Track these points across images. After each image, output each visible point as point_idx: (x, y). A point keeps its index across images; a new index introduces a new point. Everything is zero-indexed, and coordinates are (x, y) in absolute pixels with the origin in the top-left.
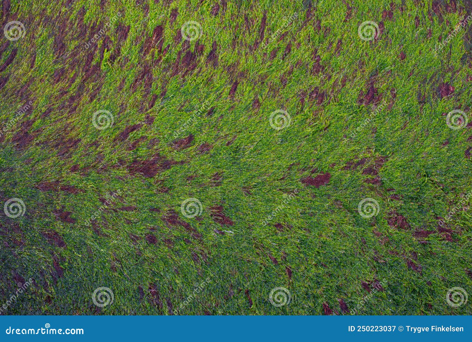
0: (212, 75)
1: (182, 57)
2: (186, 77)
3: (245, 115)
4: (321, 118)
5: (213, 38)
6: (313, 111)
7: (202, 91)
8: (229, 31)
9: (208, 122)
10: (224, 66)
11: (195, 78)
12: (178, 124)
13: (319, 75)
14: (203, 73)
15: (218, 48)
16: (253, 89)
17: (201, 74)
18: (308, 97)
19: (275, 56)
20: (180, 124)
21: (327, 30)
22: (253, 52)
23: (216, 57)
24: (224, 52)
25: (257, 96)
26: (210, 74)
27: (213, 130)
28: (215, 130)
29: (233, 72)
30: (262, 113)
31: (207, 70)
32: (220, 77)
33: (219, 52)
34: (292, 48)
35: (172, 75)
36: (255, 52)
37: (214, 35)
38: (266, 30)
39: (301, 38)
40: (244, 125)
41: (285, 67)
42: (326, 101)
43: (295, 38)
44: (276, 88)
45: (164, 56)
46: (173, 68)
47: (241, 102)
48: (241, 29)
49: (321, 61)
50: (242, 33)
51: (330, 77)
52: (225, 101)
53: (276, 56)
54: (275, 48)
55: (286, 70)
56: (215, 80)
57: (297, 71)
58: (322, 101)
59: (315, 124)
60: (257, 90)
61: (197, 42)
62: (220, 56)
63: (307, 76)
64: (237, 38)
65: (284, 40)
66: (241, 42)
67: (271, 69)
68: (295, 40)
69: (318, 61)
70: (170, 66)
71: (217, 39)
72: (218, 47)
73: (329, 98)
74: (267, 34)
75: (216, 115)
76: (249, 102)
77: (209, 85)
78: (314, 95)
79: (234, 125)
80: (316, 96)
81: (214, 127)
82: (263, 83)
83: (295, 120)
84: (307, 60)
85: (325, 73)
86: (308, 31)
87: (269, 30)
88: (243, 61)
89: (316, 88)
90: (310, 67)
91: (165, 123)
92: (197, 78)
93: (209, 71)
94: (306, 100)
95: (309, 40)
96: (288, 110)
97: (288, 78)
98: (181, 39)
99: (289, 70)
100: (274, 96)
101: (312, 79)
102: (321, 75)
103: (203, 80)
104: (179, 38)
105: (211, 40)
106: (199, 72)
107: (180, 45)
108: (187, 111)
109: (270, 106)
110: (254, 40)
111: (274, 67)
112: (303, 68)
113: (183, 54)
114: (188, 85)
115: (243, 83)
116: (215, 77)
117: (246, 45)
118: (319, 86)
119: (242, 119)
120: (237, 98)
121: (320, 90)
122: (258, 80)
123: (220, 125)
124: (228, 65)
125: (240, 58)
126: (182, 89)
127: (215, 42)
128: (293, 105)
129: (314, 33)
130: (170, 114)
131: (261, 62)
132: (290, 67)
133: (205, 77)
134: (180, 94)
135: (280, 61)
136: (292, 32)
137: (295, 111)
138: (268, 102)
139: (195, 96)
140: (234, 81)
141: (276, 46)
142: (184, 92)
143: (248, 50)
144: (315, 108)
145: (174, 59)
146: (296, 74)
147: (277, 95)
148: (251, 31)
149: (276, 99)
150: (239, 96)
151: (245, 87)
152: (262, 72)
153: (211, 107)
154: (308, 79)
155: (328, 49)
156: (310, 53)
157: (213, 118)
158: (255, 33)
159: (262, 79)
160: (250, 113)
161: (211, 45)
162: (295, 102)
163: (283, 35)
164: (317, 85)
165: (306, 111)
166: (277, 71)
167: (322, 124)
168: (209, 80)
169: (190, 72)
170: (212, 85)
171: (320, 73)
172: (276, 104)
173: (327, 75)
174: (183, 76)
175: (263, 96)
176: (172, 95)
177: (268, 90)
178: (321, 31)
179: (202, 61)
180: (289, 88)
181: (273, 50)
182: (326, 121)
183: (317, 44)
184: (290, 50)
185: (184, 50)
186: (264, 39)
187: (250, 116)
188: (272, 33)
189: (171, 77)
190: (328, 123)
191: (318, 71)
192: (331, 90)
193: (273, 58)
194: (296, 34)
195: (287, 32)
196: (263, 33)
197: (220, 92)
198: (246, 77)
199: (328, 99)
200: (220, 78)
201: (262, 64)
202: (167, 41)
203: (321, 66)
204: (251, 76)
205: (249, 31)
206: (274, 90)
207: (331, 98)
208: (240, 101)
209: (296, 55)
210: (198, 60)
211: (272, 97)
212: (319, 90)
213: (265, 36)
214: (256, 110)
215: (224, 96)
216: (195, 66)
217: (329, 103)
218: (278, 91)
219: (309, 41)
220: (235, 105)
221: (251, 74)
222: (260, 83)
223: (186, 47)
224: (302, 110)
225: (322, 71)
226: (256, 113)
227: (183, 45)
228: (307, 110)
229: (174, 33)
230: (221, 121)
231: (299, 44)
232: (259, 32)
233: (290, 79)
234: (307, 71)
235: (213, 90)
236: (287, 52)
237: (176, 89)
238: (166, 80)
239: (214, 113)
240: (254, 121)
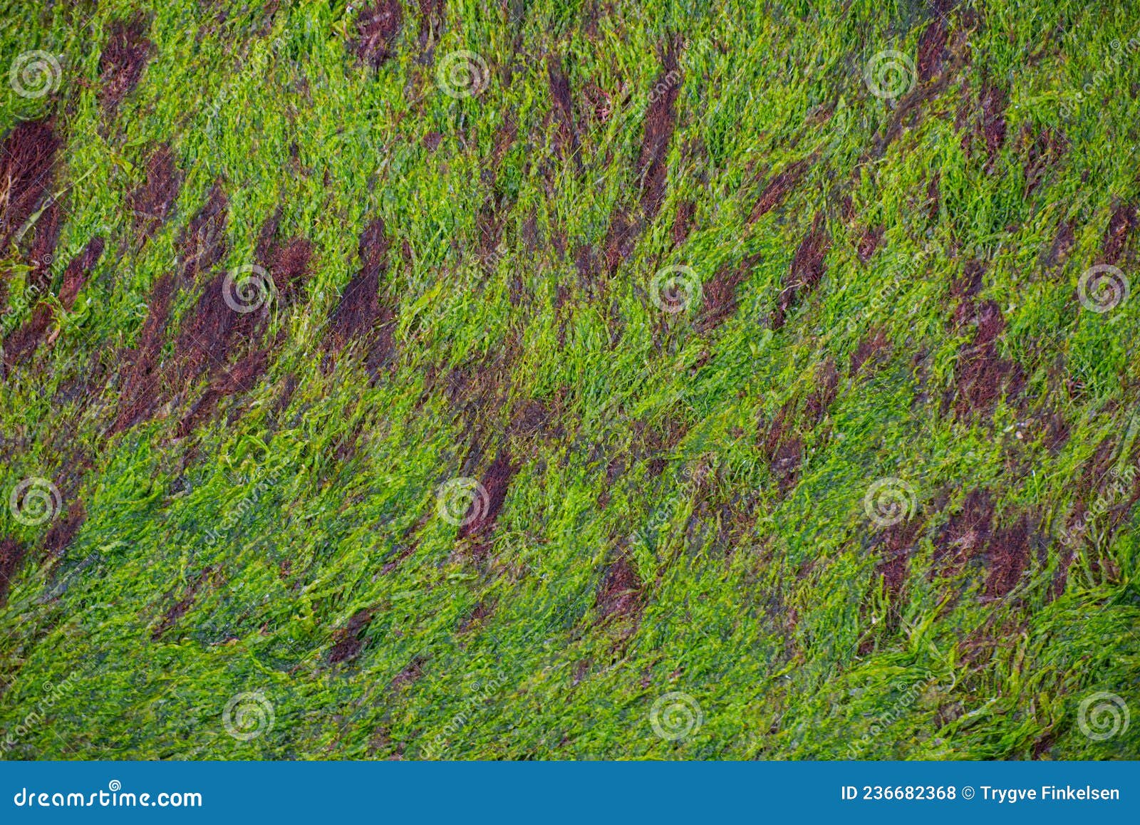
0: (362, 421)
1: (177, 314)
2: (203, 433)
3: (553, 659)
4: (1013, 680)
5: (361, 199)
6: (960, 634)
7: (299, 515)
8: (459, 159)
9: (331, 699)
10: (431, 370)
11: (257, 440)
12: (151, 716)
13: (995, 418)
14: (306, 407)
15: (394, 256)
16: (603, 501)
17: (290, 413)
18: (930, 550)
19: (729, 307)
20: (164, 720)
21: (1043, 146)
22: (602, 285)
23: (381, 315)
24: (432, 284)
25: (623, 542)
26: (347, 413)
27: (364, 748)
28: (372, 750)
29: (481, 401)
30: (657, 648)
31: (329, 390)
32: (407, 434)
33: (402, 286)
34: (831, 262)
35: (122, 421)
36: (613, 283)
37: (372, 182)
38: (674, 156)
39: (887, 200)
40: (549, 716)
41: (790, 370)
42: (1035, 576)
43: (848, 201)
44: (736, 495)
45: (70, 307)
46: (122, 376)
47: (530, 583)
48: (530, 149)
49: (1004, 338)
50: (534, 170)
51: (1061, 434)
52: (435, 575)
53: (736, 306)
54: (730, 258)
55: (791, 390)
56: (376, 453)
57: (859, 397)
58: (1012, 576)
59: (974, 714)
60: (622, 507)
61: (267, 222)
62: (405, 308)
63: (918, 424)
64: (505, 201)
65: (781, 210)
66: (532, 229)
67: (708, 384)
68: (848, 210)
69: (985, 335)
70: (102, 369)
71: (388, 208)
72: (392, 253)
73: (1054, 558)
74: (683, 175)
75: (382, 662)
76: (577, 579)
77: (340, 480)
78: (966, 541)
79: (487, 719)
80: (978, 544)
81: (370, 729)
82: (658, 466)
83: (855, 691)
84: (921, 326)
85: (1033, 408)
86: (929, 157)
87: (693, 150)
88: (539, 338)
89: (975, 497)
90: (939, 371)
91: (71, 712)
92: (267, 440)
93: (343, 398)
94: (917, 568)
95: (934, 211)
96: (811, 626)
97: (809, 436)
98: (171, 205)
99: (810, 388)
100: (726, 545)
101: (950, 443)
102: (1004, 420)
103: (305, 453)
104: (160, 198)
105: (356, 212)
106: (284, 402)
107: (166, 239)
108: (204, 637)
109: (701, 601)
110: (604, 212)
111: (721, 375)
112: (896, 380)
113: (186, 299)
114: (216, 477)
115: (541, 468)
116: (376, 433)
117: (557, 242)
118: (996, 484)
119: (534, 681)
120: (506, 557)
121: (999, 511)
122: (632, 447)
123: (407, 721)
124: (455, 359)
125: (525, 319)
126: (179, 505)
127: (378, 224)
128: (839, 596)
129: (963, 167)
130: (101, 657)
131: (647, 345)
132: (821, 374)
133: (319, 430)
134: (163, 535)
135: (758, 339)
136: (834, 165)
137: (851, 633)
138: (690, 582)
139: (259, 546)
140: (491, 456)
141: (739, 249)
142: (191, 526)
143: (570, 273)
144: (970, 615)
145: (132, 324)
146: (855, 414)
147: (744, 538)
148: (586, 162)
149: (737, 560)
150: (522, 545)
151: (552, 491)
152: (653, 400)
153: (351, 610)
154: (927, 443)
155: (1048, 261)
156: (941, 289)
157: (364, 674)
158: (614, 169)
159: (655, 442)
160: (582, 647)
161: (352, 242)
162: (851, 580)
163: (778, 180)
164: (985, 476)
165: (915, 635)
166: (743, 394)
167: (1016, 715)
168: (343, 450)
169: (226, 401)
170: (360, 478)
171: (1002, 408)
172: (734, 589)
173: (1044, 417)
174: (186, 428)
175: (661, 543)
176: (117, 543)
177: (688, 512)
178: (1005, 156)
179: (301, 339)
180: (816, 495)
181: (717, 274)
182: (1043, 698)
183: (980, 231)
184: (817, 273)
185: (189, 273)
186: (666, 204)
187: (584, 666)
188: (711, 170)
189: (111, 432)
190: (1056, 708)
191: (985, 397)
192: (1066, 509)
193: (718, 319)
194: (857, 175)
195: (803, 167)
196: (656, 170)
197: (407, 520)
198: (559, 431)
199: (1053, 565)
200: (408, 440)
201: (651, 354)
202: (83, 217)
203: (1004, 368)
204: (587, 427)
205: (578, 159)
206: (724, 509)
207: (1068, 556)
208: (522, 577)
209: (854, 301)
210: (273, 329)
211: (714, 547)
212: (992, 507)
213: (670, 190)
214: (619, 630)
215: (429, 545)
216: (255, 369)
217: (1060, 587)
218: (748, 518)
219: (935, 215)
220: (493, 598)
221: (590, 413)
222: (641, 466)
223: (201, 252)
224: (892, 626)
225: (1013, 393)
226: (620, 648)
227: (185, 244)
228: (923, 627)
229: (128, 167)
230: (414, 693)
231: (873, 235)
232: (637, 159)
233: (822, 441)
234: (920, 397)
235: (365, 507)
236: (801, 284)
237: (143, 503)
238: (80, 453)
239: (372, 645)
240: (609, 692)
